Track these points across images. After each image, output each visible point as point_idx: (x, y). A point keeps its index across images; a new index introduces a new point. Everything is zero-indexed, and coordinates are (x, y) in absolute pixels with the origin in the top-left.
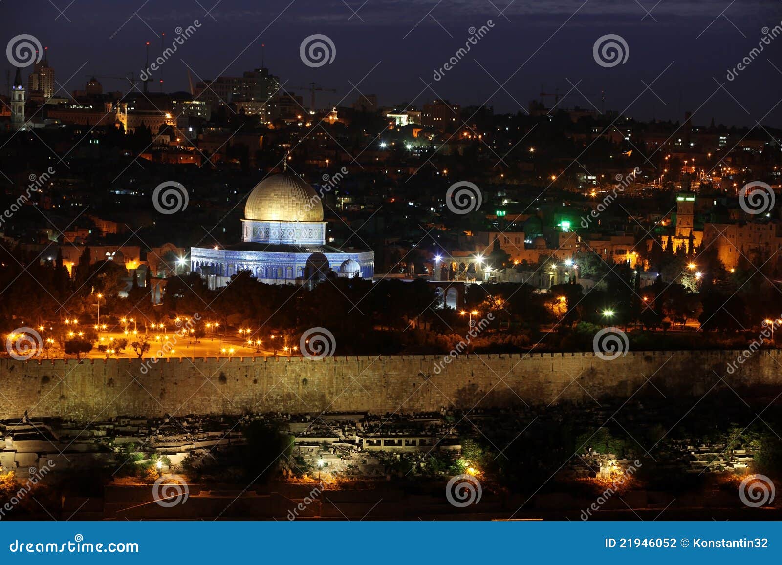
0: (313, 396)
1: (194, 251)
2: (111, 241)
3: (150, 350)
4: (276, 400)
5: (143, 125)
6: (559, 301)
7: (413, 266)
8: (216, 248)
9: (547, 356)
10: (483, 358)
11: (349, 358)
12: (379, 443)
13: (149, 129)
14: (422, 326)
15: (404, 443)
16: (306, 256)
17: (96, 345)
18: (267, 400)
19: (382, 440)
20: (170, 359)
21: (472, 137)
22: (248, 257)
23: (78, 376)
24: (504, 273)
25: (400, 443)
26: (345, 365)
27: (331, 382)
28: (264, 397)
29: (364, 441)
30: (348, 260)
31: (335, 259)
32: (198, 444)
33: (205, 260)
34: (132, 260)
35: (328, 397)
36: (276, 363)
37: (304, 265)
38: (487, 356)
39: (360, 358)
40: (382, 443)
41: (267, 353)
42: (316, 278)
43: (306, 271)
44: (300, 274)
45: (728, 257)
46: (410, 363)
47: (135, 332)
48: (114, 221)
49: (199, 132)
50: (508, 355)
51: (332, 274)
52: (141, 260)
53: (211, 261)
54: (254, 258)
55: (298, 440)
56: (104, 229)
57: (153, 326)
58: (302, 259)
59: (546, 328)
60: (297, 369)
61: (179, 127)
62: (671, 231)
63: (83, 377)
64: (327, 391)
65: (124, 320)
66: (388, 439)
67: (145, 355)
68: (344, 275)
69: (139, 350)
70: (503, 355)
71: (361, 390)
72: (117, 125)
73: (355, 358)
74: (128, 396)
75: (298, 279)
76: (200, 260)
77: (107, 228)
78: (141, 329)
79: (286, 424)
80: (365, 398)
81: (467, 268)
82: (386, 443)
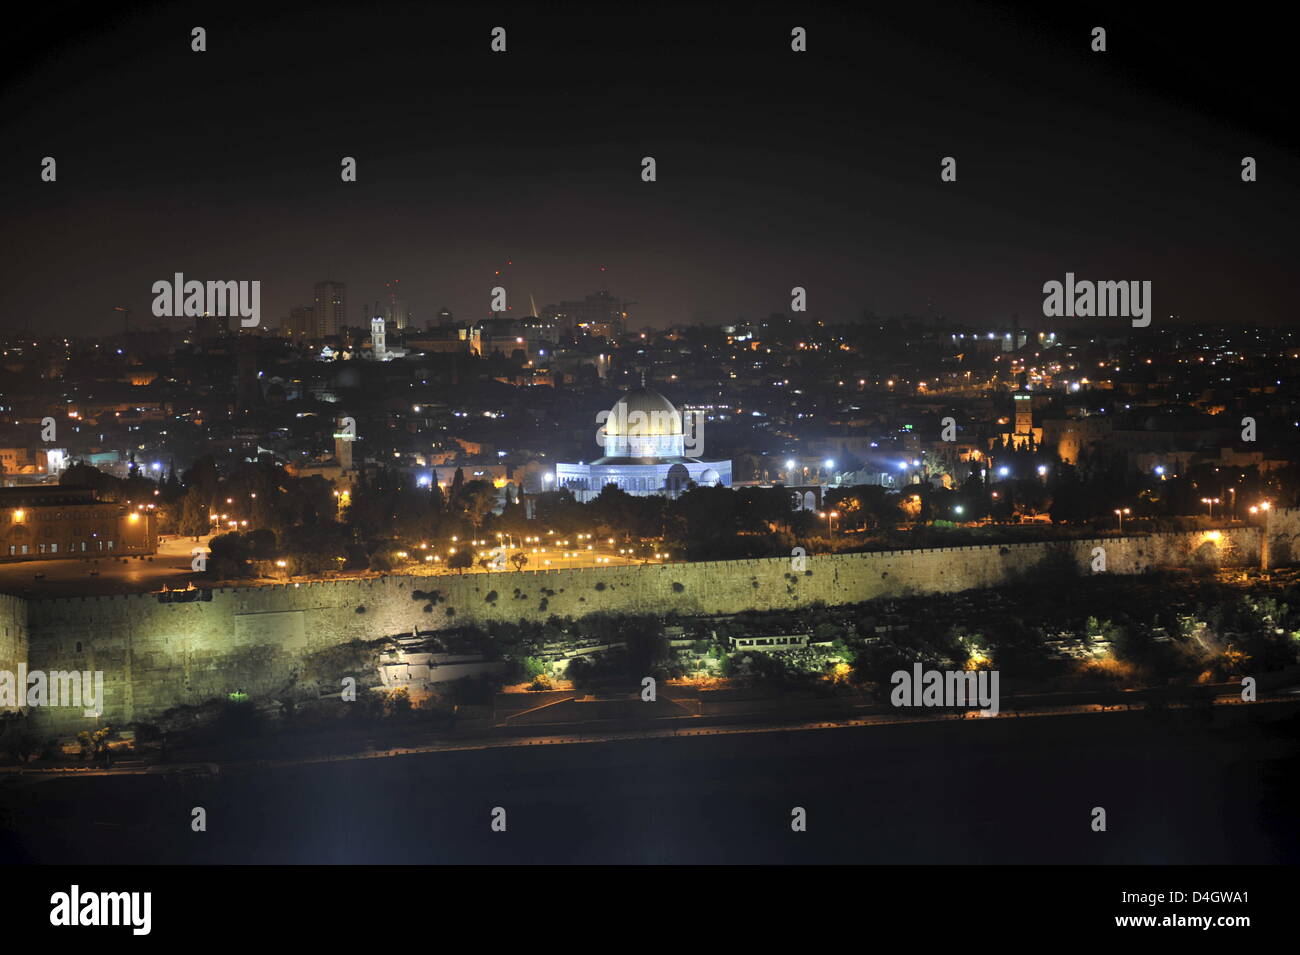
0: (686, 600)
1: (560, 467)
2: (478, 461)
3: (528, 564)
4: (651, 605)
5: (497, 352)
6: (912, 500)
7: (767, 473)
8: (581, 463)
9: (907, 553)
10: (847, 557)
11: (719, 563)
12: (751, 643)
13: (503, 354)
14: (782, 530)
15: (775, 642)
16: (668, 467)
17: (476, 560)
18: (642, 606)
19: (755, 640)
20: (549, 570)
21: (809, 347)
22: (612, 471)
23: (463, 591)
24: (855, 475)
25: (771, 642)
26: (715, 570)
27: (702, 586)
28: (640, 603)
29: (738, 641)
30: (707, 470)
31: (695, 470)
32: (580, 651)
33: (570, 476)
34: (499, 478)
35: (700, 600)
36: (650, 570)
37: (666, 477)
38: (850, 555)
39: (730, 562)
40: (755, 643)
41: (639, 562)
42: (677, 488)
43: (668, 481)
44: (662, 485)
45: (1067, 452)
46: (777, 564)
47: (512, 546)
48: (478, 443)
49: (551, 354)
50: (870, 554)
51: (692, 484)
52: (508, 478)
53: (576, 476)
54: (618, 471)
55: (674, 643)
56: (469, 451)
57: (528, 540)
58: (663, 471)
59: (902, 526)
60: (670, 575)
61: (530, 351)
62: (1010, 428)
63: (468, 590)
64: (699, 595)
65: (500, 535)
66: (760, 639)
67: (525, 568)
68: (704, 484)
69: (518, 563)
70: (864, 554)
71: (731, 593)
72: (473, 352)
73: (724, 562)
74: (510, 608)
75: (660, 490)
76: (566, 476)
77: (472, 449)
78: (517, 543)
79: (661, 629)
80: (735, 600)
81: (818, 472)
82: (759, 643)
